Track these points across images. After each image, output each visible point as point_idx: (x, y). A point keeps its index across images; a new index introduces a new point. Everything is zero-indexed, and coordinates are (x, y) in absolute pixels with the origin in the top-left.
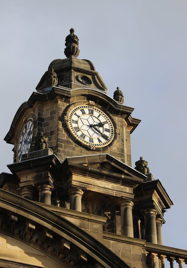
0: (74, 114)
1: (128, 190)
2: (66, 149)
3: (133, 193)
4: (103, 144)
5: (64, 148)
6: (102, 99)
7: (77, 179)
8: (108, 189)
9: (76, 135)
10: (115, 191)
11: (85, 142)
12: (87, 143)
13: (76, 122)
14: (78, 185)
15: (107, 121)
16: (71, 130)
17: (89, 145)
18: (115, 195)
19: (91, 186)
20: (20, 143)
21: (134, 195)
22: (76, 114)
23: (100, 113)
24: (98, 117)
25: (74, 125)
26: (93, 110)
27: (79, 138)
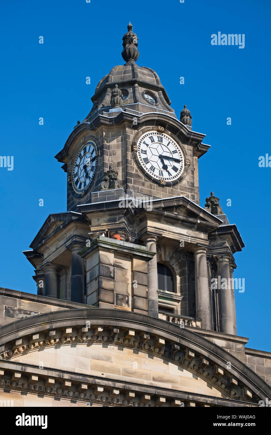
0: (143, 143)
1: (202, 236)
2: (136, 185)
3: (208, 239)
4: (173, 177)
5: (134, 184)
6: (172, 124)
7: (152, 225)
8: (183, 235)
9: (146, 168)
10: (190, 238)
11: (155, 176)
12: (157, 177)
13: (145, 152)
14: (153, 231)
15: (176, 150)
16: (140, 162)
17: (159, 179)
18: (189, 242)
19: (166, 232)
20: (77, 166)
21: (208, 242)
22: (144, 143)
23: (170, 140)
24: (168, 145)
25: (143, 156)
26: (162, 138)
27: (148, 171)
